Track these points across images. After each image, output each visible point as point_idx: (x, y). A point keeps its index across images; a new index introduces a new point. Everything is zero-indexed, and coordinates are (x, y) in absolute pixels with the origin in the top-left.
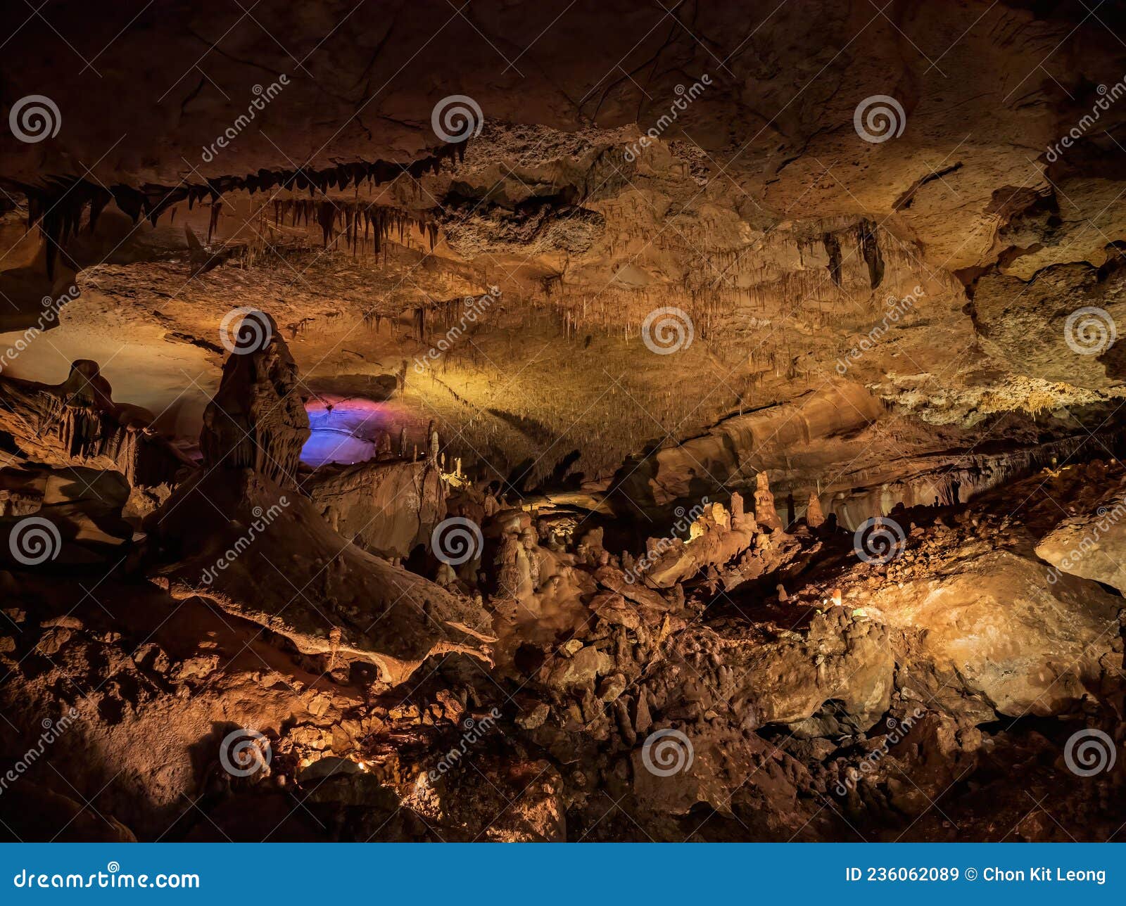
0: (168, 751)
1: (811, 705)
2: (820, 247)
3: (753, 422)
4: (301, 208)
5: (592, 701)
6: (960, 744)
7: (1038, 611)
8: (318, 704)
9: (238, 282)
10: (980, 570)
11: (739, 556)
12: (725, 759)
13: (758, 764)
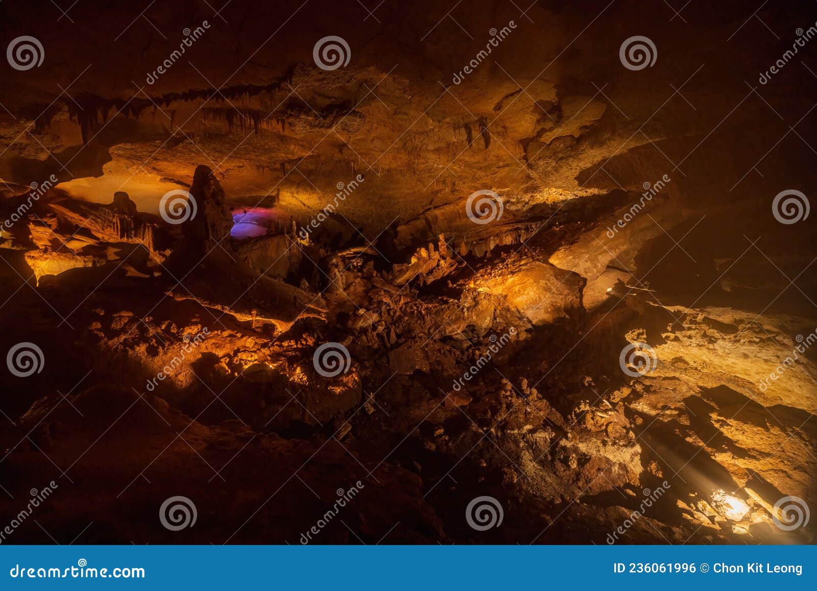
0: (182, 366)
1: (462, 327)
2: (463, 130)
3: (437, 212)
4: (217, 112)
5: (371, 333)
6: (518, 338)
7: (549, 284)
8: (249, 342)
9: (192, 152)
10: (528, 270)
11: (432, 270)
12: (427, 351)
13: (440, 352)
